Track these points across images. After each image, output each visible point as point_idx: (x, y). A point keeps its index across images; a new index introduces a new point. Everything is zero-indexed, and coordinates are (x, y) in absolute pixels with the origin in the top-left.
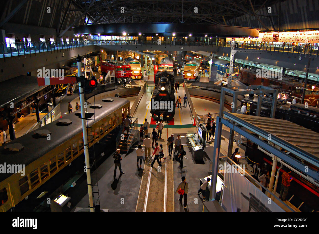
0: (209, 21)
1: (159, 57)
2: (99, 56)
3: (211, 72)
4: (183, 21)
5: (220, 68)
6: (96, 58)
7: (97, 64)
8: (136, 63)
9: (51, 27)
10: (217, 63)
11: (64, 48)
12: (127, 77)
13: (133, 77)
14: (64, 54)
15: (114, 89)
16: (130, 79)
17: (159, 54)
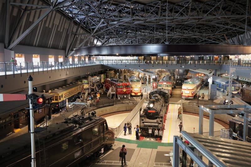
0: (211, 41)
1: (161, 75)
2: (106, 74)
3: (211, 90)
4: (167, 42)
5: (221, 86)
6: (102, 76)
7: (103, 81)
8: (137, 81)
9: (61, 48)
10: (218, 81)
11: (71, 67)
12: (127, 94)
13: (133, 94)
14: (68, 72)
15: (113, 105)
16: (129, 95)
17: (162, 72)
